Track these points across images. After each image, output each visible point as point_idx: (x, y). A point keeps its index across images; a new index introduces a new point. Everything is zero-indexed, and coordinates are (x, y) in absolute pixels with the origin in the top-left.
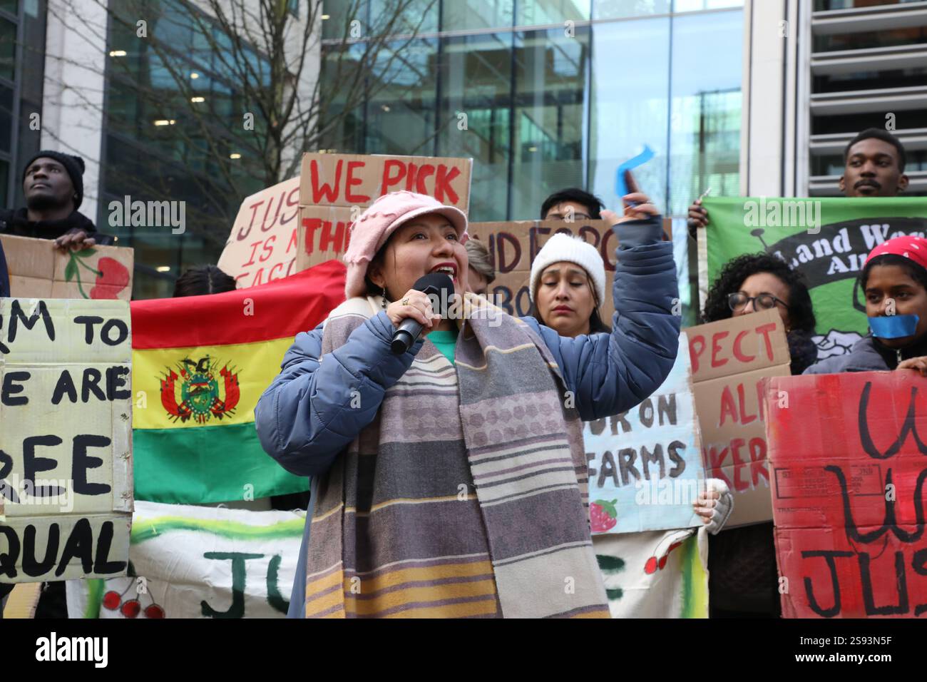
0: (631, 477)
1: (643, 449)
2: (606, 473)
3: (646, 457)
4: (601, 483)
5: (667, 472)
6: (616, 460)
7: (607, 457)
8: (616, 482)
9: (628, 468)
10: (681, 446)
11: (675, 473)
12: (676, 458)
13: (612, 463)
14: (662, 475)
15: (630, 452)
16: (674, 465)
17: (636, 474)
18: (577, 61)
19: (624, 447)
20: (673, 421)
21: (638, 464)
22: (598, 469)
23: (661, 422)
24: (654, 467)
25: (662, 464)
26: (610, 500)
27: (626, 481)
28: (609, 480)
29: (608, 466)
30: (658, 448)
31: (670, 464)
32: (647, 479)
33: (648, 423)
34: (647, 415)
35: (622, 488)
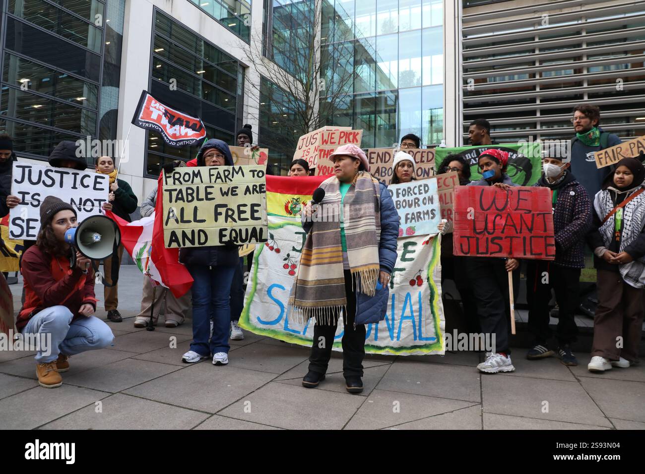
0: (420, 219)
1: (423, 211)
2: (412, 218)
3: (424, 214)
4: (411, 221)
5: (430, 218)
6: (416, 215)
7: (413, 214)
8: (415, 221)
9: (419, 217)
10: (434, 210)
11: (432, 218)
12: (433, 214)
13: (414, 216)
14: (429, 218)
15: (419, 213)
16: (432, 216)
17: (421, 218)
18: (394, 100)
19: (418, 211)
20: (432, 203)
21: (422, 216)
22: (410, 217)
23: (429, 204)
24: (426, 217)
25: (429, 216)
26: (414, 226)
27: (418, 220)
28: (413, 221)
29: (413, 217)
30: (428, 211)
31: (431, 215)
32: (424, 220)
33: (425, 204)
34: (425, 202)
35: (417, 223)
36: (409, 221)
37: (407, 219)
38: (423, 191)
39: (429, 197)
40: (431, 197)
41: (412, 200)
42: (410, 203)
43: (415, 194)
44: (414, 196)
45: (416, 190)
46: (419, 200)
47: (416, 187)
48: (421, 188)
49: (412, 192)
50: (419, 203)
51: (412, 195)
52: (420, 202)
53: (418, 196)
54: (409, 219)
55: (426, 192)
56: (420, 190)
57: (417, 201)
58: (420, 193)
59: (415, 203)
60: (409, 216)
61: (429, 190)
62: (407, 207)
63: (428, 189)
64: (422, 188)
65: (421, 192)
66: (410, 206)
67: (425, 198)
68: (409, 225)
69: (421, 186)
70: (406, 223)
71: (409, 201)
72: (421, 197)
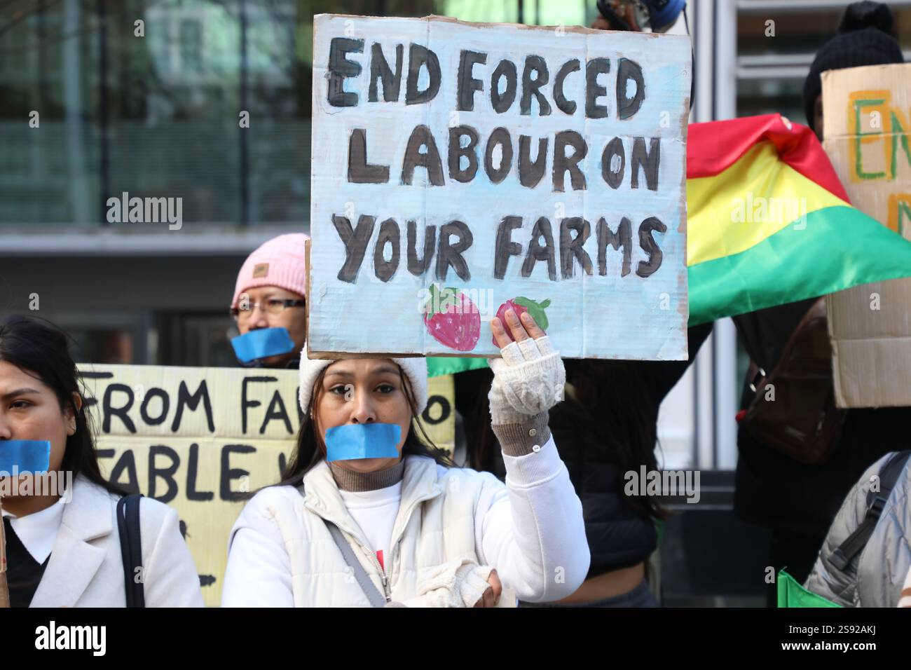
0: (576, 265)
1: (602, 221)
2: (537, 254)
3: (605, 237)
4: (527, 269)
5: (634, 267)
6: (556, 234)
7: (542, 226)
8: (552, 271)
9: (574, 250)
10: (660, 227)
11: (646, 270)
12: (649, 246)
13: (549, 239)
14: (626, 270)
15: (578, 225)
16: (645, 257)
17: (585, 263)
19: (571, 214)
20: (653, 184)
21: (590, 246)
22: (525, 247)
23: (634, 183)
24: (614, 256)
25: (628, 252)
26: (540, 299)
27: (567, 271)
28: (540, 267)
29: (542, 242)
30: (625, 225)
31: (640, 255)
32: (603, 272)
33: (613, 180)
34: (614, 167)
35: (561, 283)
36: (515, 263)
37: (505, 249)
38: (608, 101)
39: (639, 143)
40: (647, 142)
41: (543, 144)
42: (534, 155)
43: (568, 108)
44: (558, 122)
45: (575, 88)
46: (582, 151)
47: (572, 66)
48: (602, 79)
49: (547, 91)
50: (583, 165)
51: (545, 109)
52: (590, 165)
53: (578, 122)
54: (516, 249)
55: (628, 108)
56: (594, 90)
57: (569, 151)
58: (595, 112)
59: (562, 164)
60: (521, 236)
61: (645, 105)
62: (513, 175)
63: (641, 94)
64: (607, 80)
65: (600, 101)
66: (530, 175)
67: (615, 147)
68: (514, 286)
69: (599, 65)
70: (500, 272)
71: (525, 141)
72: (597, 134)
